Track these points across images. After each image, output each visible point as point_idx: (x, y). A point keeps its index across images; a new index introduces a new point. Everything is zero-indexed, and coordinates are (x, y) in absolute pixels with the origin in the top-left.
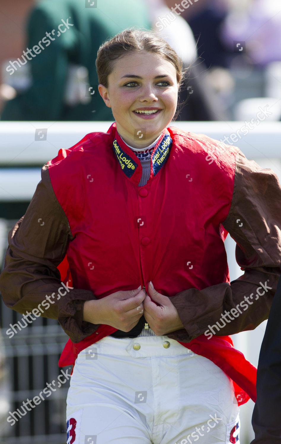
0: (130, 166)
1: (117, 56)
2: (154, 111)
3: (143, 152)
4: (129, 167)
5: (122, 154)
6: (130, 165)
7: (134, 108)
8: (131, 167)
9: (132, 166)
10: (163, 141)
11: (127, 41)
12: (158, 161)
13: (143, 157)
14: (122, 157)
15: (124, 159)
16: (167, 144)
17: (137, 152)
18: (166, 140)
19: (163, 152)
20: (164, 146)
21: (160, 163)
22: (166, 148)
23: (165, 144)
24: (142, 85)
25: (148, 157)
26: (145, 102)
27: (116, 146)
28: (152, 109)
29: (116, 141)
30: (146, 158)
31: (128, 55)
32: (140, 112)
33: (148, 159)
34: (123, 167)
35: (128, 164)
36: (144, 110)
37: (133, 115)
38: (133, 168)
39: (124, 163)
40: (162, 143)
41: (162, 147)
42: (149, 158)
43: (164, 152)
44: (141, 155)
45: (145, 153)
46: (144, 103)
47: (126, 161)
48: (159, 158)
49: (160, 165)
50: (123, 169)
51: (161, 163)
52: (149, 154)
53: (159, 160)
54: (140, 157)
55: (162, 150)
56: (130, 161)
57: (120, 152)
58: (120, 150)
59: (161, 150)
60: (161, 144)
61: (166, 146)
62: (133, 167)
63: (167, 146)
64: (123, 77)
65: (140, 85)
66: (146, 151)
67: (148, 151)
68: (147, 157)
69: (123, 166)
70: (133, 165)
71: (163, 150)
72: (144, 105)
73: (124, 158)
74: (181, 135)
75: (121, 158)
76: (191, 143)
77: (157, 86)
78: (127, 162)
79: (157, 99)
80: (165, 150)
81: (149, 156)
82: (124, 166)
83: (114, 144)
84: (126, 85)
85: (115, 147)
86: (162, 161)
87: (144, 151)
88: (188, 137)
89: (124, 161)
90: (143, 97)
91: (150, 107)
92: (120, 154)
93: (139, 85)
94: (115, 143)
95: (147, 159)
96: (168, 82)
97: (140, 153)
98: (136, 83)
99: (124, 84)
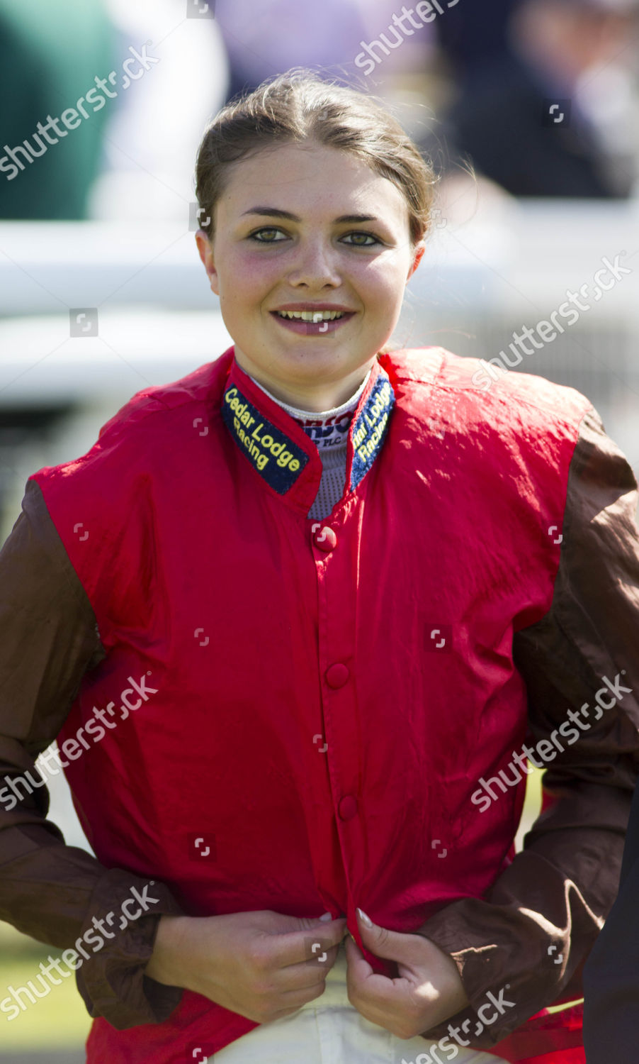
0: (286, 461)
1: (240, 152)
2: (328, 315)
3: (319, 423)
4: (282, 463)
5: (262, 425)
6: (286, 457)
7: (273, 305)
8: (288, 465)
9: (290, 462)
10: (373, 395)
11: (271, 112)
12: (362, 451)
13: (318, 439)
14: (261, 434)
15: (267, 441)
16: (383, 403)
17: (305, 422)
18: (382, 392)
19: (374, 426)
20: (377, 409)
21: (365, 456)
22: (382, 414)
23: (380, 403)
24: (299, 237)
25: (331, 440)
26: (304, 288)
27: (235, 404)
28: (322, 308)
29: (235, 391)
30: (326, 441)
31: (267, 151)
32: (291, 315)
33: (330, 444)
34: (262, 462)
35: (280, 454)
36: (301, 311)
37: (272, 321)
38: (293, 467)
39: (266, 451)
40: (373, 400)
41: (372, 410)
42: (333, 441)
43: (376, 425)
44: (314, 432)
45: (324, 428)
46: (301, 291)
47: (272, 446)
48: (365, 442)
49: (367, 462)
50: (261, 468)
51: (370, 456)
52: (335, 430)
53: (363, 447)
55: (372, 420)
56: (284, 446)
57: (252, 421)
58: (252, 415)
59: (370, 421)
60: (371, 403)
61: (381, 408)
62: (295, 465)
63: (384, 409)
64: (248, 212)
65: (295, 238)
66: (329, 422)
67: (333, 422)
68: (328, 438)
69: (262, 460)
70: (293, 459)
71: (375, 420)
72: (302, 296)
73: (267, 437)
74: (423, 379)
75: (258, 439)
76: (452, 401)
77: (342, 244)
78: (276, 449)
79: (336, 281)
80: (379, 421)
81: (333, 435)
82: (266, 460)
83: (228, 400)
84: (252, 236)
85: (233, 408)
86: (371, 451)
87: (324, 422)
88: (441, 384)
89: (266, 446)
90: (296, 273)
91: (317, 303)
92: (253, 427)
93: (291, 239)
94: (231, 397)
95: (328, 444)
96: (376, 237)
97: (311, 427)
98: (280, 231)
99: (250, 234)
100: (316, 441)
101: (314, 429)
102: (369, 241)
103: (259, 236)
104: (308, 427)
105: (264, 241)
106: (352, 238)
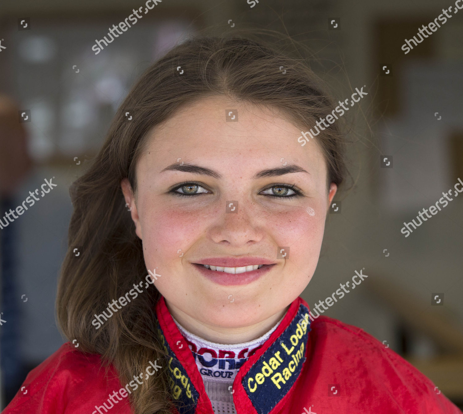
3: (232, 355)
4: (189, 394)
12: (277, 378)
13: (231, 371)
14: (173, 366)
15: (177, 373)
16: (302, 333)
17: (218, 353)
19: (292, 353)
20: (295, 338)
21: (280, 383)
22: (300, 344)
23: (299, 332)
24: (220, 192)
34: (177, 393)
39: (178, 383)
43: (294, 352)
44: (227, 364)
45: (237, 360)
46: (223, 247)
47: (181, 377)
48: (280, 369)
49: (281, 389)
50: (177, 398)
51: (284, 382)
53: (278, 374)
54: (224, 368)
55: (289, 349)
59: (286, 349)
61: (300, 336)
64: (168, 169)
65: (216, 193)
66: (241, 354)
67: (246, 355)
71: (292, 348)
72: (224, 252)
73: (176, 369)
75: (171, 370)
77: (263, 196)
80: (297, 348)
82: (180, 390)
84: (174, 190)
86: (287, 378)
89: (177, 377)
90: (218, 229)
91: (239, 258)
96: (296, 189)
97: (225, 359)
98: (202, 187)
99: (170, 189)
100: (229, 372)
101: (227, 361)
102: (290, 192)
103: (180, 190)
104: (221, 359)
105: (186, 194)
106: (273, 190)
